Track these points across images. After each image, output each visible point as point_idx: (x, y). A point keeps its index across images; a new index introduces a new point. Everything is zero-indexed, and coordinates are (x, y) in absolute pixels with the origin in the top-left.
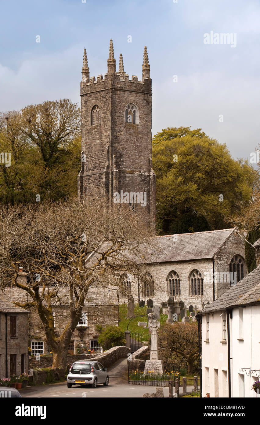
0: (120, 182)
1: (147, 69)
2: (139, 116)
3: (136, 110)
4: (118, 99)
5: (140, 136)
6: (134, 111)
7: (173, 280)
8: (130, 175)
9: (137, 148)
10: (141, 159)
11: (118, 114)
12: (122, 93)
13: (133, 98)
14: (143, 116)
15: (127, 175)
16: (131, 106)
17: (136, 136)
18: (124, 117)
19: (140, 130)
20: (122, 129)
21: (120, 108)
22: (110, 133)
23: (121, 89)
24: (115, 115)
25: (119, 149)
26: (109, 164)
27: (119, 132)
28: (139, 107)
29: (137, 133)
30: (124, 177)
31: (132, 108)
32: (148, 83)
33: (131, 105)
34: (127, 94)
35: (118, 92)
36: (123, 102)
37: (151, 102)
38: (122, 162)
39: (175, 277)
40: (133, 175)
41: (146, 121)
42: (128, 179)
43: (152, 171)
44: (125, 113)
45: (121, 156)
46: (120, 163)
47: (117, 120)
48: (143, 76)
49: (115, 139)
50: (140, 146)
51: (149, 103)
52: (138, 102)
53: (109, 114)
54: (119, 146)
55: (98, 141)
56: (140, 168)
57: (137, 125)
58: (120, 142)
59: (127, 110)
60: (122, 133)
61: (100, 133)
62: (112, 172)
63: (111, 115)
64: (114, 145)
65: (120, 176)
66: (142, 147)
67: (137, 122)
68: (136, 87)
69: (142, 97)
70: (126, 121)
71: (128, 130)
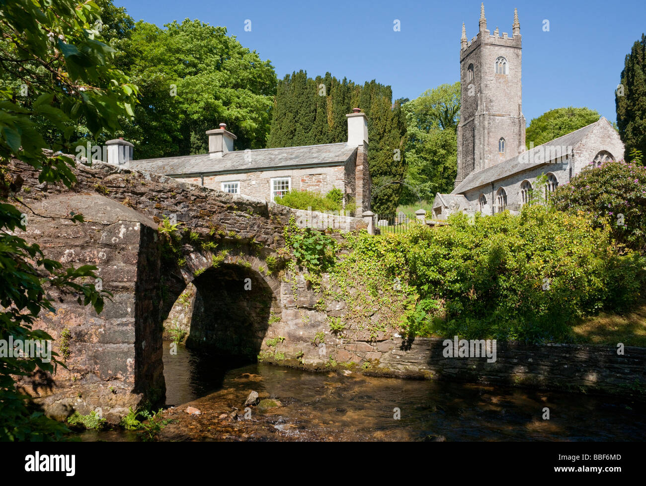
0: (490, 124)
1: (516, 27)
2: (509, 67)
3: (506, 62)
4: (488, 53)
5: (510, 84)
6: (504, 63)
8: (500, 118)
9: (506, 95)
10: (511, 104)
11: (488, 66)
12: (492, 47)
13: (503, 52)
14: (512, 68)
15: (497, 117)
17: (505, 85)
18: (494, 68)
19: (510, 79)
20: (492, 78)
21: (491, 60)
23: (492, 44)
24: (486, 66)
25: (489, 96)
27: (490, 81)
28: (508, 59)
29: (507, 82)
30: (494, 120)
31: (502, 60)
32: (518, 39)
33: (501, 58)
34: (497, 48)
35: (488, 47)
36: (493, 55)
38: (492, 106)
40: (503, 118)
41: (516, 72)
42: (498, 121)
43: (522, 114)
44: (495, 64)
45: (491, 101)
46: (490, 108)
47: (487, 71)
50: (510, 93)
51: (518, 56)
52: (507, 55)
53: (480, 66)
54: (489, 93)
56: (510, 112)
57: (507, 75)
58: (490, 89)
59: (497, 62)
62: (482, 115)
64: (484, 92)
66: (512, 94)
67: (507, 72)
68: (506, 42)
69: (512, 50)
70: (497, 72)
71: (498, 79)
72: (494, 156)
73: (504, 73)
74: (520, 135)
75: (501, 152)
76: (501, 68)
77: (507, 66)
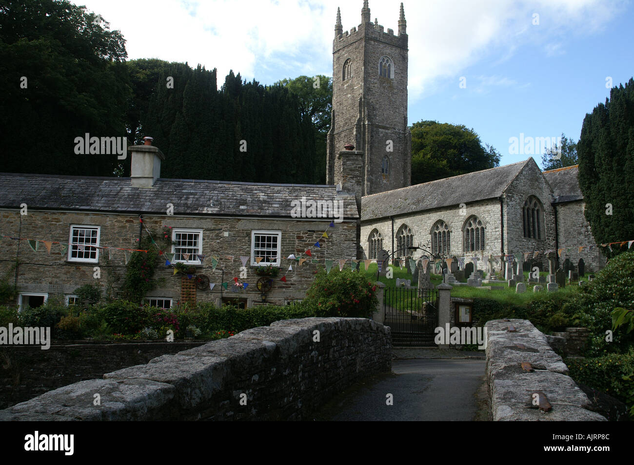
0: (372, 136)
1: (403, 25)
2: (395, 71)
3: (391, 64)
4: (371, 50)
5: (395, 91)
6: (389, 65)
7: (440, 232)
8: (384, 130)
9: (392, 103)
10: (396, 116)
11: (371, 65)
12: (376, 43)
13: (388, 50)
14: (399, 71)
15: (380, 130)
16: (386, 59)
17: (391, 91)
18: (378, 69)
19: (395, 85)
20: (375, 81)
21: (374, 58)
22: (363, 84)
23: (375, 40)
24: (369, 65)
25: (372, 102)
26: (361, 116)
27: (372, 84)
28: (394, 61)
29: (391, 87)
30: (377, 133)
31: (387, 61)
32: (405, 38)
34: (381, 46)
35: (372, 42)
36: (377, 53)
37: (407, 58)
38: (375, 116)
39: (441, 229)
40: (387, 131)
41: (402, 77)
42: (381, 135)
45: (374, 109)
46: (372, 117)
47: (371, 71)
48: (400, 30)
49: (367, 90)
50: (395, 102)
51: (405, 59)
52: (393, 55)
54: (372, 99)
56: (395, 125)
57: (392, 80)
58: (373, 94)
59: (381, 62)
60: (376, 85)
62: (364, 125)
63: (364, 64)
64: (367, 97)
65: (372, 131)
66: (398, 103)
67: (392, 76)
68: (391, 40)
69: (398, 51)
70: (381, 74)
71: (382, 83)
72: (377, 178)
73: (389, 76)
74: (406, 155)
75: (385, 173)
76: (385, 70)
77: (393, 69)
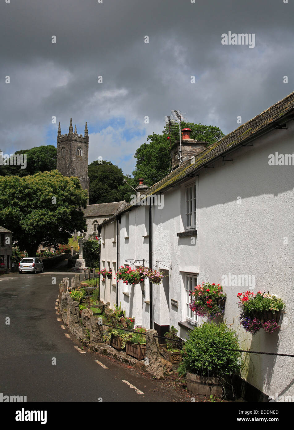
1: (86, 132)
4: (73, 145)
5: (83, 161)
6: (81, 150)
9: (82, 167)
10: (83, 172)
11: (73, 151)
12: (75, 142)
13: (80, 144)
14: (84, 153)
19: (83, 159)
20: (75, 158)
21: (74, 148)
23: (75, 140)
27: (73, 159)
28: (83, 149)
29: (81, 160)
31: (80, 149)
32: (87, 138)
33: (79, 148)
34: (77, 143)
36: (75, 146)
40: (79, 178)
41: (86, 155)
43: (88, 177)
44: (76, 151)
45: (74, 169)
46: (73, 173)
47: (73, 154)
48: (85, 135)
49: (71, 162)
51: (87, 147)
52: (82, 146)
53: (69, 151)
54: (73, 165)
55: (64, 163)
56: (82, 175)
57: (82, 156)
58: (74, 163)
59: (77, 149)
60: (75, 160)
61: (65, 159)
64: (71, 165)
66: (84, 166)
67: (82, 155)
68: (81, 139)
69: (84, 144)
70: (77, 154)
71: (77, 158)
73: (80, 155)
74: (87, 187)
76: (79, 152)
77: (82, 152)
